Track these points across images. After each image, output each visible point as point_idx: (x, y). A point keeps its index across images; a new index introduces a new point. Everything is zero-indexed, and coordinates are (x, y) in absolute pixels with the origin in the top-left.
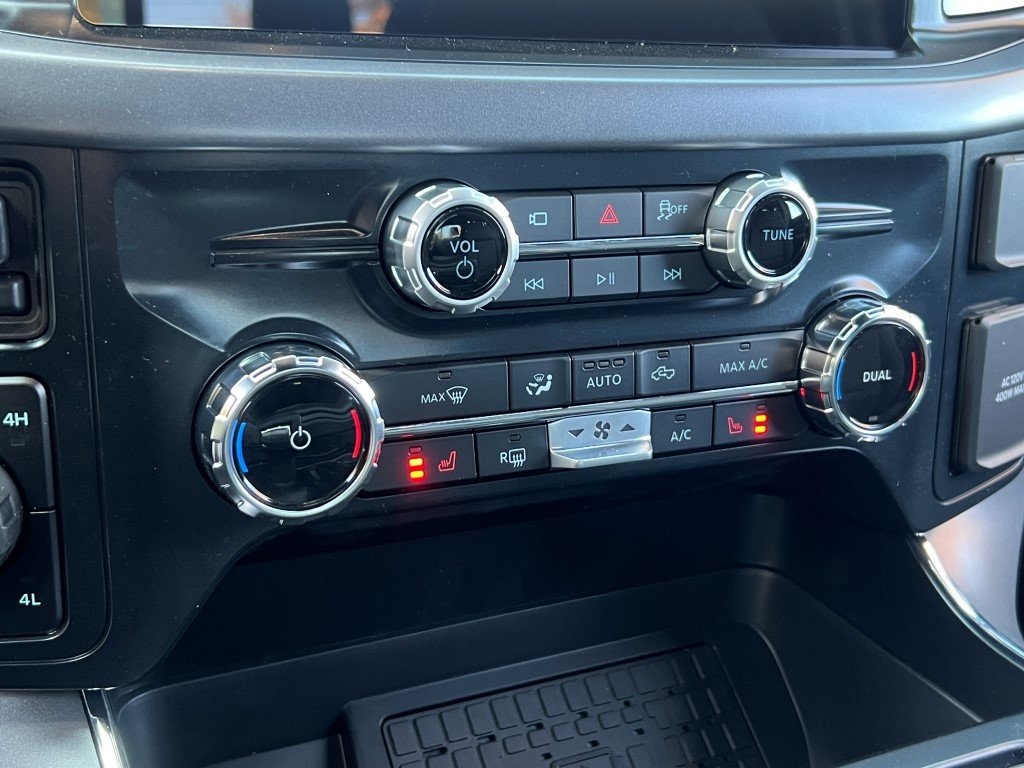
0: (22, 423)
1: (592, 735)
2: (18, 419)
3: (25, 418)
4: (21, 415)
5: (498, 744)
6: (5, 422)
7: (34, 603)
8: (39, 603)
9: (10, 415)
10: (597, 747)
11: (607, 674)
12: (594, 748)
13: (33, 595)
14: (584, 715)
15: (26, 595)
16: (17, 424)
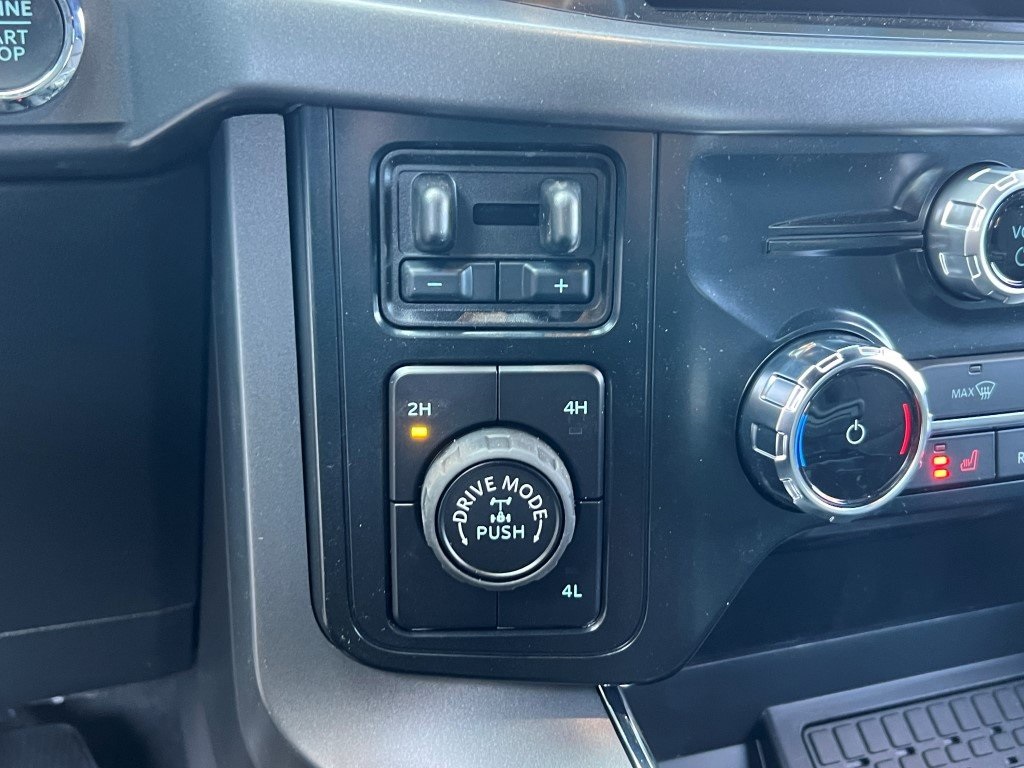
0: (581, 411)
1: (1010, 751)
2: (577, 407)
3: (585, 407)
4: (581, 404)
5: (918, 757)
6: (566, 410)
7: (576, 595)
8: (580, 595)
9: (571, 403)
10: (1016, 765)
11: (1015, 689)
12: (1013, 765)
13: (575, 587)
14: (998, 730)
15: (569, 587)
16: (577, 413)
